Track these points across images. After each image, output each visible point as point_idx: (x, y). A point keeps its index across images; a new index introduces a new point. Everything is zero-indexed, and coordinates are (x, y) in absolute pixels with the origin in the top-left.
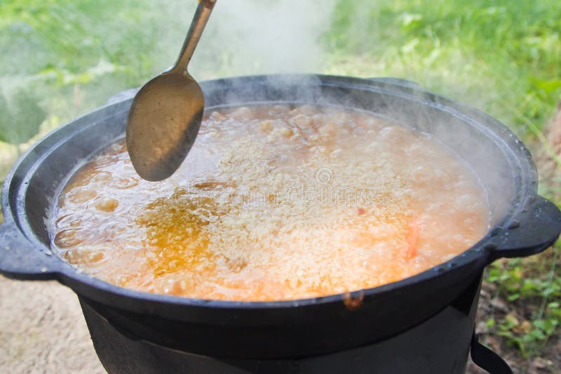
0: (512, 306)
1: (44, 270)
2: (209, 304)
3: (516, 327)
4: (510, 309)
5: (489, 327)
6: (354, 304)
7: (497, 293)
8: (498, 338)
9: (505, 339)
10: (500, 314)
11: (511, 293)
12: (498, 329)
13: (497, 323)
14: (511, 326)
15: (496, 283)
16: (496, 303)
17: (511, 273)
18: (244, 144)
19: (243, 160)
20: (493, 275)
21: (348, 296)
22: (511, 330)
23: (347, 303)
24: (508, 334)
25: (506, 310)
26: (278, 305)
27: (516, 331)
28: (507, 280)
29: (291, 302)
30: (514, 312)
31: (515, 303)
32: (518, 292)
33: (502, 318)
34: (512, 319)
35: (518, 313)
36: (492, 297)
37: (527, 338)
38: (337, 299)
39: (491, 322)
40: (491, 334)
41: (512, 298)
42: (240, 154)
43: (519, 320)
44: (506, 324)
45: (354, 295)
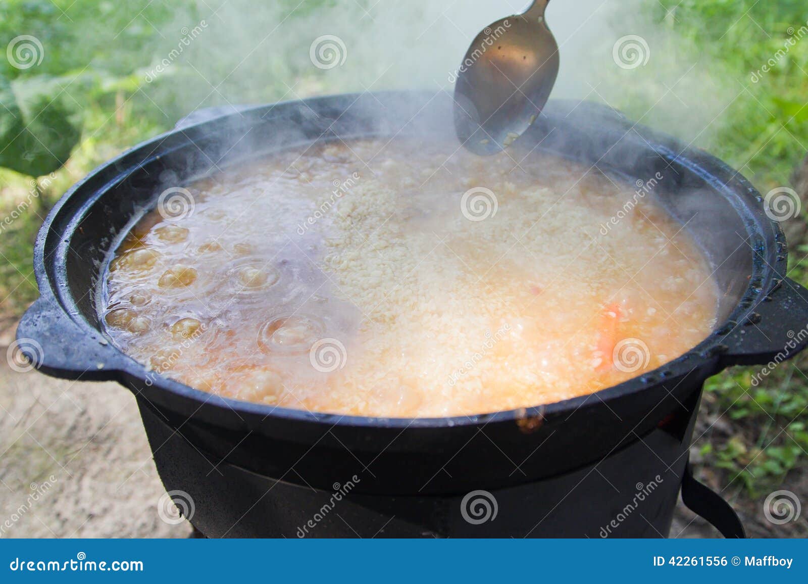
0: (737, 426)
1: (100, 366)
2: (330, 420)
3: (742, 456)
4: (735, 431)
5: (704, 455)
6: (531, 425)
7: (718, 407)
8: (716, 470)
9: (726, 472)
10: (720, 437)
11: (736, 408)
12: (718, 458)
13: (715, 449)
14: (735, 454)
15: (716, 393)
16: (716, 421)
17: (738, 380)
18: (369, 190)
19: (369, 214)
20: (713, 383)
21: (522, 414)
22: (734, 460)
23: (520, 423)
24: (731, 466)
25: (729, 431)
26: (426, 424)
27: (742, 461)
28: (731, 390)
29: (444, 419)
30: (740, 436)
31: (742, 422)
32: (746, 406)
33: (722, 443)
34: (737, 445)
35: (746, 436)
36: (710, 413)
37: (757, 472)
38: (508, 417)
39: (707, 448)
40: (706, 465)
41: (738, 415)
42: (364, 204)
43: (748, 446)
44: (728, 451)
45: (531, 413)
